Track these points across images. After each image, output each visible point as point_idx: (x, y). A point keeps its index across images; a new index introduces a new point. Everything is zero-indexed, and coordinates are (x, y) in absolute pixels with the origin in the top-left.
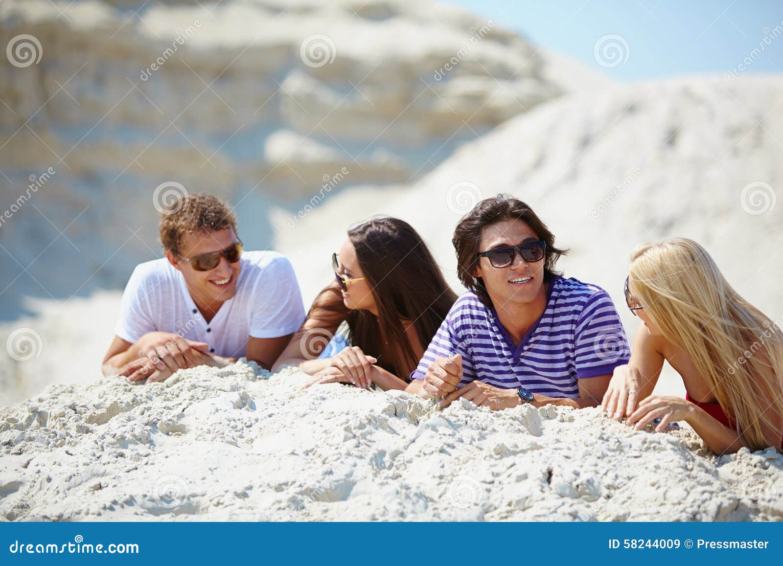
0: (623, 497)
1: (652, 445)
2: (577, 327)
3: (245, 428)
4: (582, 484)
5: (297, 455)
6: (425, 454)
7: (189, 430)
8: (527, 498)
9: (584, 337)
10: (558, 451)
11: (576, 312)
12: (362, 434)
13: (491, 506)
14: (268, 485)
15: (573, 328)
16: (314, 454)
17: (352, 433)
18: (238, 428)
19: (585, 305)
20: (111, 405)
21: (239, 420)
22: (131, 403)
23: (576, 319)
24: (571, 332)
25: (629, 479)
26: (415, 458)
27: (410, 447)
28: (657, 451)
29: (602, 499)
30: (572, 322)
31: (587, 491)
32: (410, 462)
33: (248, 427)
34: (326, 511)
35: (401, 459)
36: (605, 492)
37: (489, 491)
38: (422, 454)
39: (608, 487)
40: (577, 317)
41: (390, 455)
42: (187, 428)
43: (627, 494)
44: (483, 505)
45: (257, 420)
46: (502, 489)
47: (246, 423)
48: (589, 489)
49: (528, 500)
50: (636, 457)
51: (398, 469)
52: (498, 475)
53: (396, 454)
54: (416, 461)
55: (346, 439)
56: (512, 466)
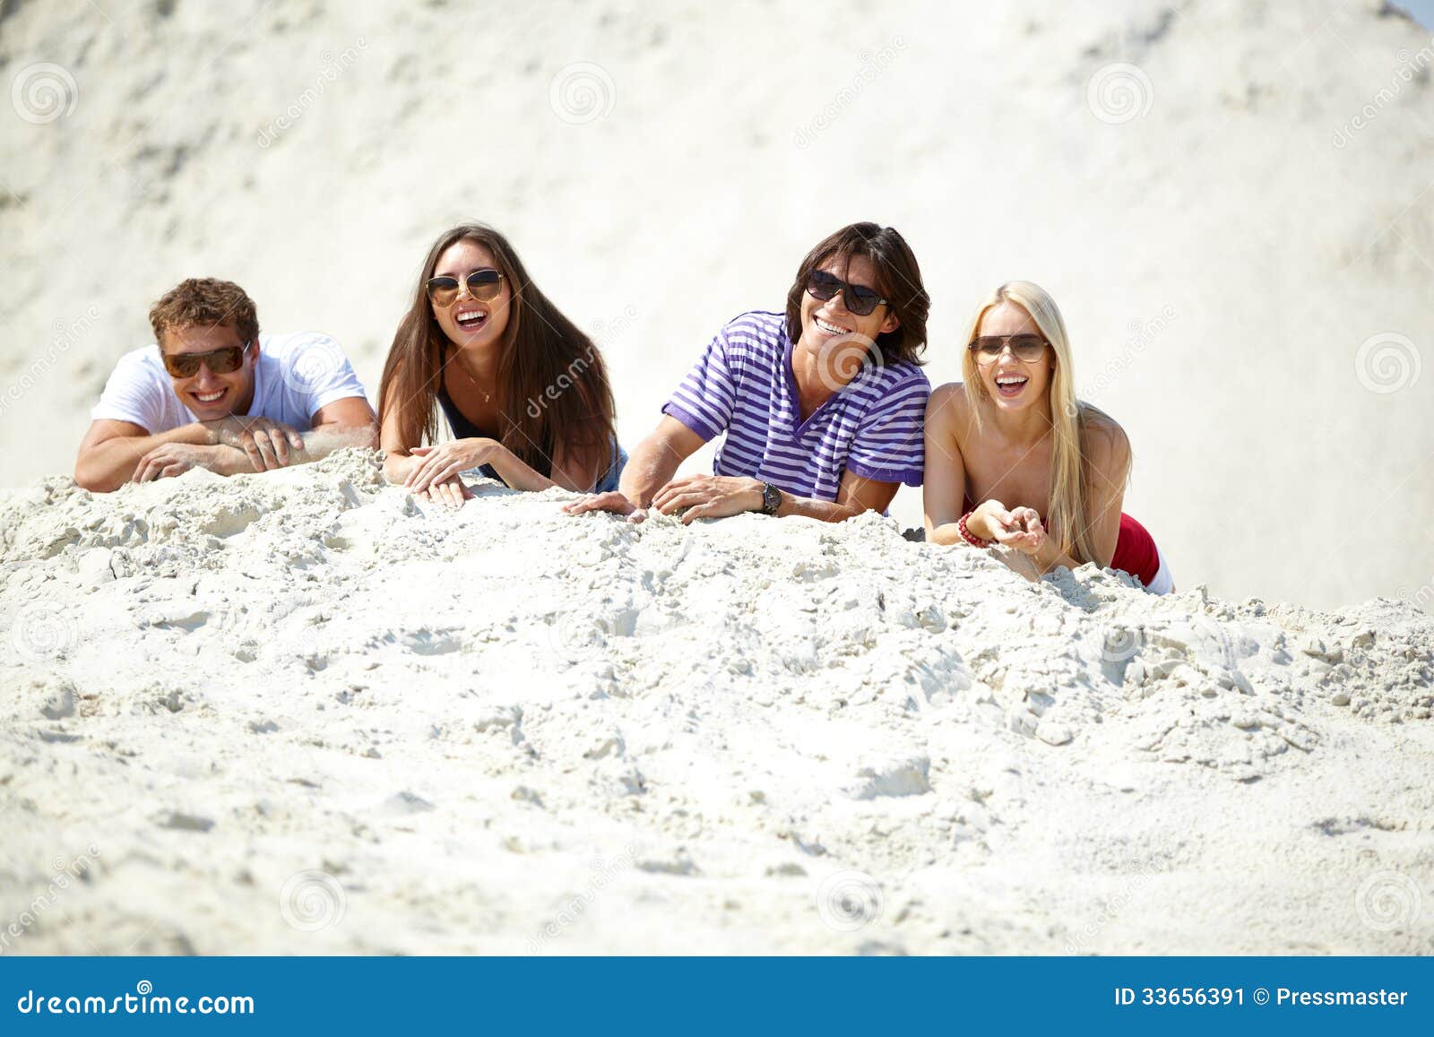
0: (975, 627)
1: (979, 563)
2: (865, 416)
3: (436, 543)
4: (924, 612)
5: (548, 577)
6: (704, 576)
7: (350, 546)
8: (867, 630)
9: (870, 432)
10: (879, 572)
11: (872, 398)
12: (620, 551)
13: (823, 640)
14: (535, 616)
15: (861, 416)
16: (567, 577)
17: (609, 549)
18: (429, 543)
19: (886, 393)
20: (221, 511)
21: (426, 532)
22: (240, 509)
23: (869, 406)
24: (858, 419)
25: (975, 604)
26: (691, 582)
27: (679, 566)
28: (986, 571)
29: (949, 630)
30: (863, 408)
31: (931, 620)
32: (685, 586)
33: (439, 541)
34: (638, 648)
35: (674, 582)
36: (951, 621)
37: (813, 621)
38: (699, 576)
39: (953, 614)
40: (870, 404)
41: (659, 577)
42: (347, 542)
43: (980, 623)
44: (814, 639)
45: (447, 533)
46: (829, 619)
47: (435, 537)
48: (934, 619)
49: (869, 632)
50: (967, 578)
51: (671, 595)
52: (819, 602)
53: (664, 576)
54: (693, 585)
55: (604, 558)
56: (834, 590)
